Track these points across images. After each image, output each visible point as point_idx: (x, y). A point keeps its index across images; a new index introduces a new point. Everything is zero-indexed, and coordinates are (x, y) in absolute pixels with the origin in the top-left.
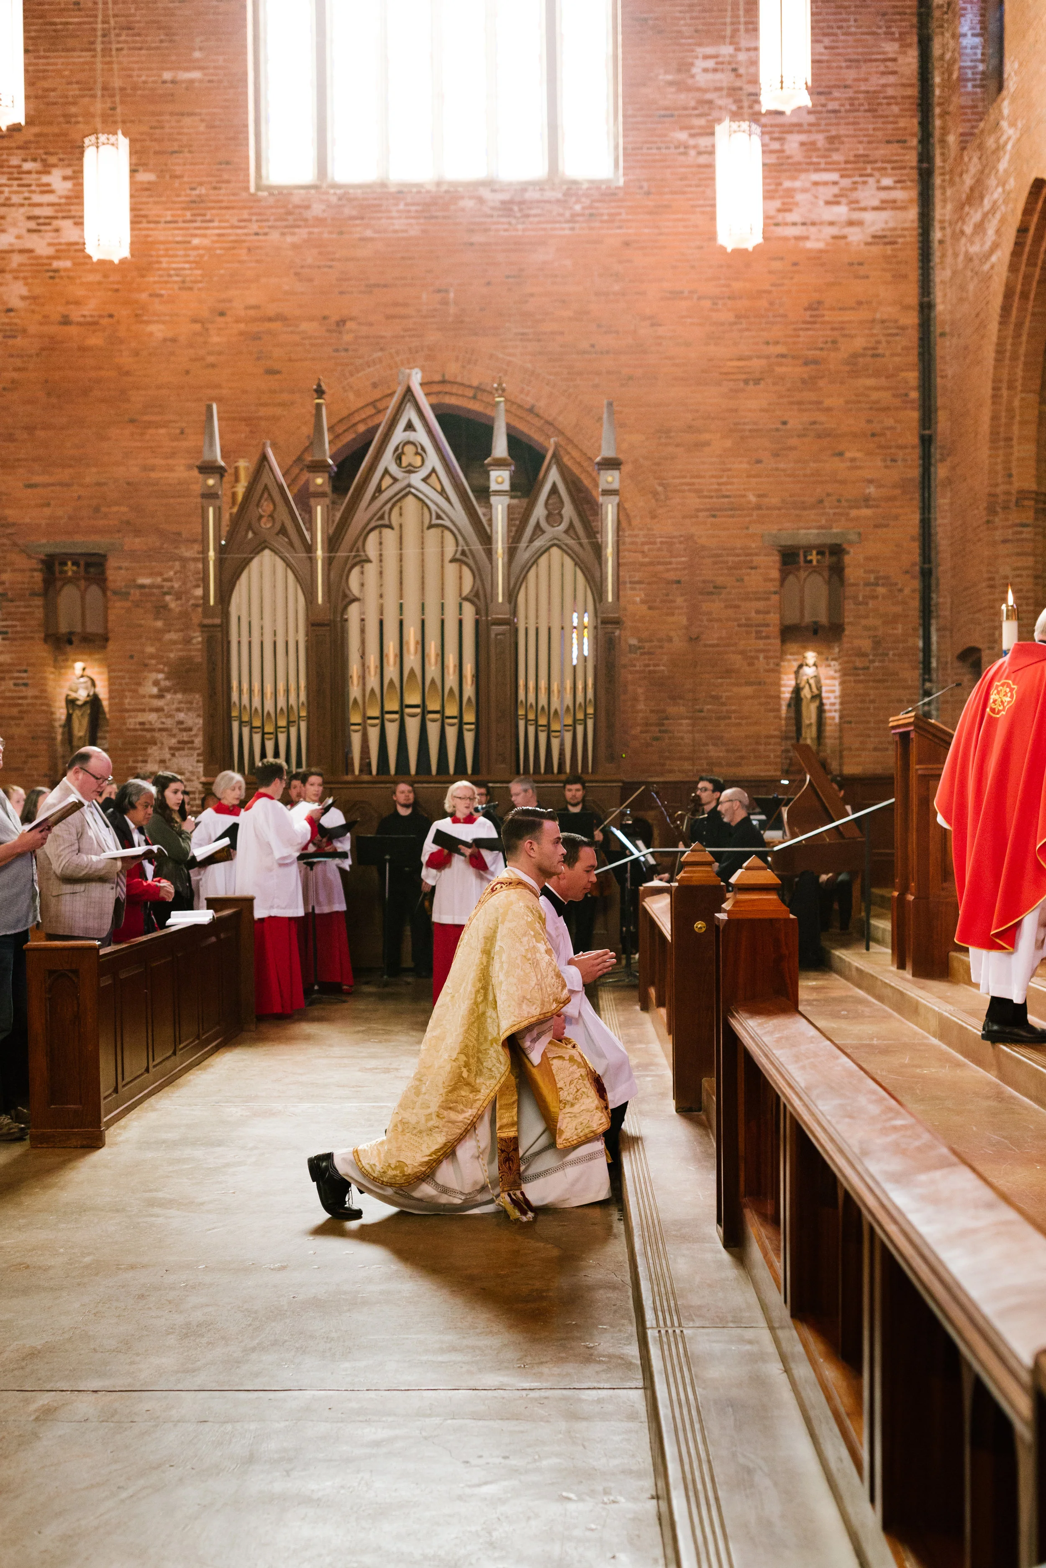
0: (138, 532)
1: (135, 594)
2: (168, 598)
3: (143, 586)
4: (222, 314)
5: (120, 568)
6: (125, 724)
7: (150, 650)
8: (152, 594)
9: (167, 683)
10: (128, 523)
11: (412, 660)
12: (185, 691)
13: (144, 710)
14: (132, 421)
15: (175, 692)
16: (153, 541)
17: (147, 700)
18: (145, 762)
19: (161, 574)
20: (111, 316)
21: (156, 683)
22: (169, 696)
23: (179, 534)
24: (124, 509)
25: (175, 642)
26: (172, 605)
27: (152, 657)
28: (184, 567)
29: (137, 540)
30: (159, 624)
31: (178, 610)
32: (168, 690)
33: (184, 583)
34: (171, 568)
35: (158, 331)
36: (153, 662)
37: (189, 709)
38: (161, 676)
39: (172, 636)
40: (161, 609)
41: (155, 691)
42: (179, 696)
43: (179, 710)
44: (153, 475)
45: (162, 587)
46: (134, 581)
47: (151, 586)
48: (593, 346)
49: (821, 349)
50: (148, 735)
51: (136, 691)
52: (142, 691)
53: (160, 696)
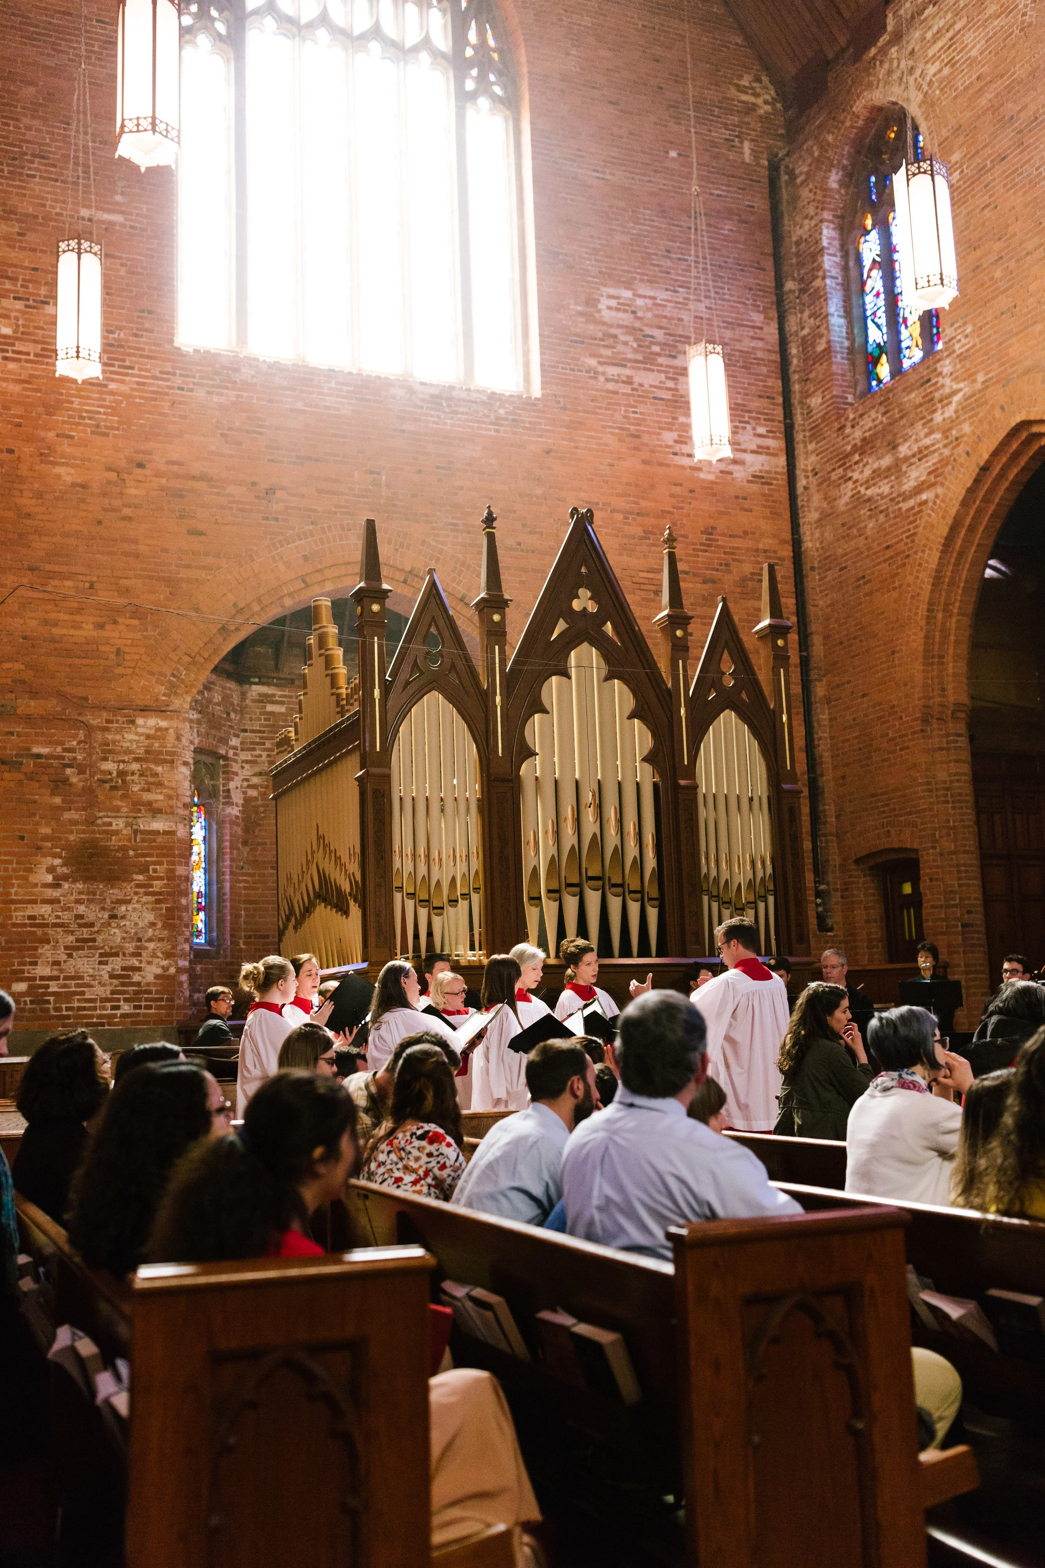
0: (34, 694)
1: (30, 765)
2: (68, 771)
3: (39, 756)
4: (141, 465)
5: (12, 734)
6: (11, 918)
7: (45, 830)
8: (51, 766)
9: (65, 870)
10: (23, 682)
12: (86, 879)
13: (34, 902)
14: (31, 569)
15: (75, 881)
16: (52, 705)
17: (39, 889)
18: (35, 964)
19: (62, 743)
20: (11, 451)
21: (51, 870)
22: (66, 886)
23: (86, 699)
24: (18, 666)
25: (74, 822)
26: (74, 780)
27: (46, 838)
28: (88, 736)
29: (32, 703)
30: (58, 800)
31: (81, 784)
32: (65, 878)
33: (90, 755)
34: (74, 737)
35: (66, 474)
36: (49, 844)
37: (90, 901)
38: (57, 862)
39: (73, 815)
40: (60, 784)
41: (49, 878)
42: (80, 886)
43: (78, 902)
44: (56, 631)
45: (63, 758)
46: (29, 749)
47: (48, 757)
50: (39, 932)
51: (26, 878)
52: (33, 879)
53: (56, 886)
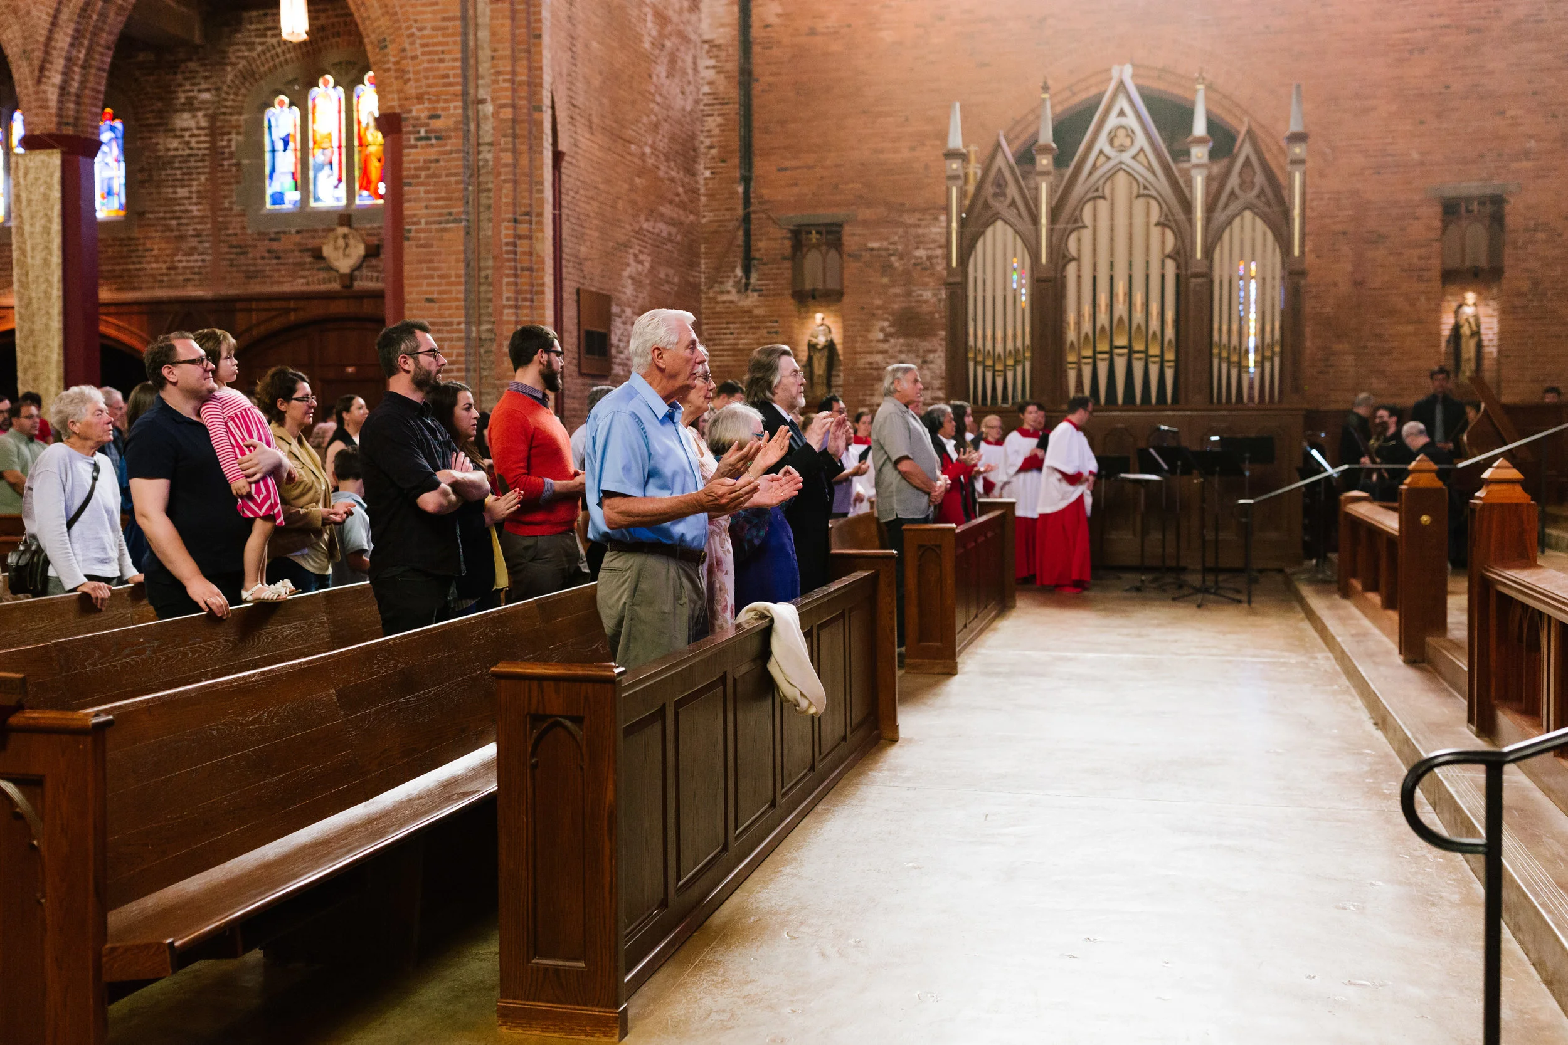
11: (1121, 308)
48: (1267, 27)
49: (1485, 18)
